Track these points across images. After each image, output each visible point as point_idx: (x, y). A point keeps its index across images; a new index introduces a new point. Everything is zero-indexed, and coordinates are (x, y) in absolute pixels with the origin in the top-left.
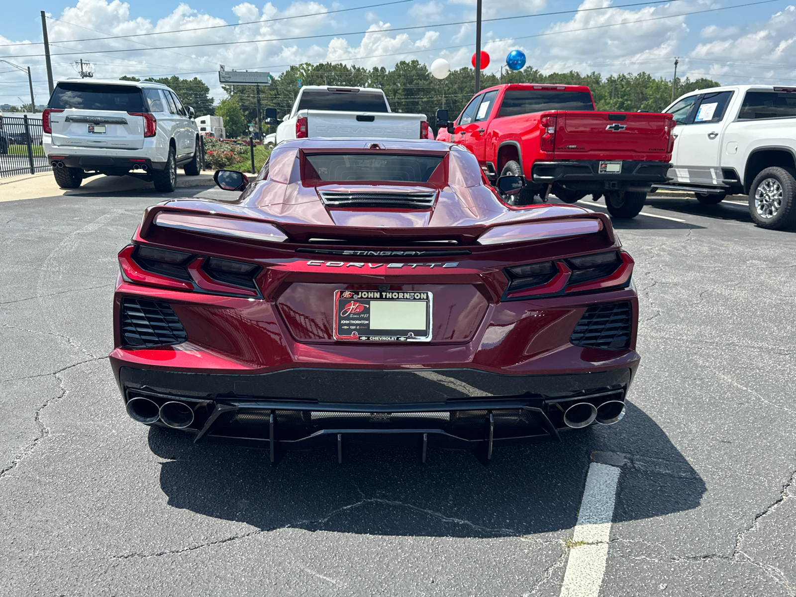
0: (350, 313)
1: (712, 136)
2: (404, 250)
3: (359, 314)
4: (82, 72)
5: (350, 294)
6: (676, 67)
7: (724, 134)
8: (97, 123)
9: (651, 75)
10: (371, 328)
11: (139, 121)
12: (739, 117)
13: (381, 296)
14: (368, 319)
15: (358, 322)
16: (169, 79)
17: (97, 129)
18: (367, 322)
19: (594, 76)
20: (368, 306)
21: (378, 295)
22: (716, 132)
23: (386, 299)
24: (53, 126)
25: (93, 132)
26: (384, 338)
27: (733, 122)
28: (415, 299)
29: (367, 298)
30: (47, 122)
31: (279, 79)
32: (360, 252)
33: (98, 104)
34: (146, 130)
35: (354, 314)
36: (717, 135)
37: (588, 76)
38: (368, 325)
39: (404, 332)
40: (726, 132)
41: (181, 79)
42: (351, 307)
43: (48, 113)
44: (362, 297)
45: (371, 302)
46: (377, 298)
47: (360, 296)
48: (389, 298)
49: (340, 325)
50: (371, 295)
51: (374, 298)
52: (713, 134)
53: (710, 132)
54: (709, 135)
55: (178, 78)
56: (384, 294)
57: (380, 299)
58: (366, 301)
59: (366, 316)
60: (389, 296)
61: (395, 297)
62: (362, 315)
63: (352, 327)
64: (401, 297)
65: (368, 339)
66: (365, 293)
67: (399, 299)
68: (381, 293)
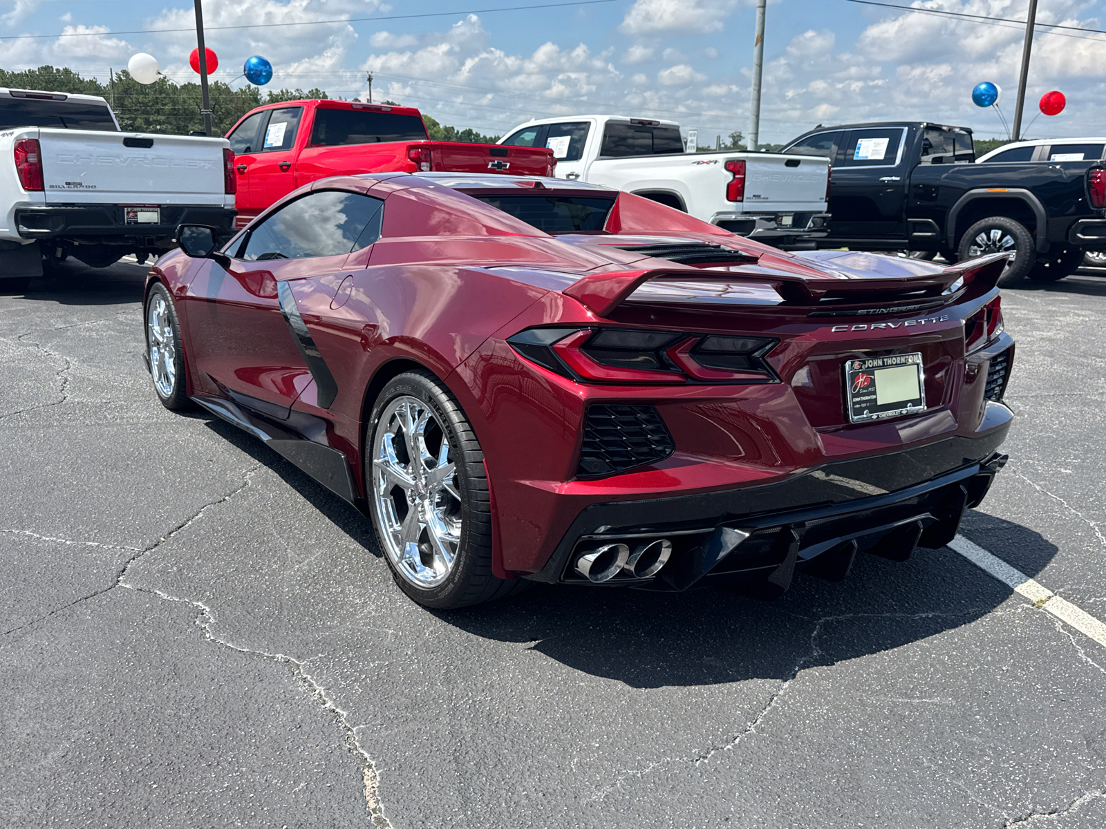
0: (860, 388)
1: (571, 177)
5: (859, 364)
6: (370, 85)
7: (587, 175)
9: (326, 94)
10: (879, 403)
12: (601, 155)
13: (883, 362)
14: (875, 393)
15: (867, 398)
18: (874, 397)
19: (250, 91)
20: (873, 377)
21: (880, 363)
22: (576, 172)
23: (892, 366)
26: (890, 414)
27: (596, 160)
28: (909, 363)
29: (873, 367)
32: (872, 310)
35: (864, 389)
36: (577, 176)
37: (241, 90)
38: (876, 400)
39: (902, 404)
40: (590, 172)
42: (861, 380)
44: (868, 367)
45: (876, 372)
46: (880, 366)
47: (866, 366)
48: (890, 365)
49: (854, 404)
50: (875, 363)
51: (878, 367)
52: (573, 175)
53: (569, 173)
54: (568, 176)
56: (885, 360)
57: (884, 366)
58: (870, 371)
59: (872, 389)
60: (890, 362)
61: (894, 363)
62: (870, 389)
63: (864, 405)
64: (898, 362)
65: (878, 417)
66: (870, 361)
67: (897, 365)
68: (883, 359)
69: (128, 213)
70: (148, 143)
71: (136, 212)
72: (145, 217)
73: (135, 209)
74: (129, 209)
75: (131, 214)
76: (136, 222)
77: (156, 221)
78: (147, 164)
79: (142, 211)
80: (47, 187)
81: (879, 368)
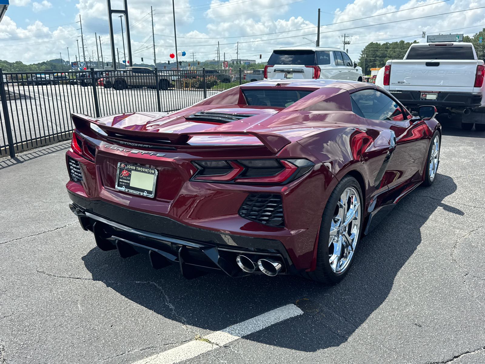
0: (123, 176)
2: (143, 144)
3: (126, 177)
4: (345, 42)
5: (124, 165)
8: (289, 72)
10: (130, 186)
11: (310, 70)
13: (136, 168)
14: (129, 180)
15: (125, 181)
16: (398, 42)
17: (289, 76)
18: (129, 182)
20: (130, 173)
21: (134, 168)
23: (140, 171)
24: (268, 74)
25: (286, 77)
26: (134, 192)
28: (149, 172)
29: (130, 169)
30: (266, 73)
31: (473, 38)
32: (126, 143)
33: (299, 61)
34: (314, 76)
35: (125, 177)
38: (129, 183)
39: (143, 191)
41: (406, 42)
42: (124, 173)
43: (267, 68)
44: (128, 168)
45: (132, 172)
49: (119, 182)
50: (132, 167)
55: (404, 42)
56: (137, 168)
57: (136, 170)
58: (130, 170)
59: (129, 178)
60: (139, 169)
61: (142, 170)
62: (128, 178)
63: (123, 184)
64: (144, 170)
65: (128, 191)
66: (129, 166)
67: (142, 172)
68: (136, 167)
69: (422, 95)
70: (437, 64)
71: (426, 95)
72: (429, 97)
73: (426, 93)
74: (423, 93)
75: (424, 95)
76: (426, 99)
77: (435, 99)
78: (434, 73)
79: (429, 94)
80: (390, 83)
81: (133, 170)
